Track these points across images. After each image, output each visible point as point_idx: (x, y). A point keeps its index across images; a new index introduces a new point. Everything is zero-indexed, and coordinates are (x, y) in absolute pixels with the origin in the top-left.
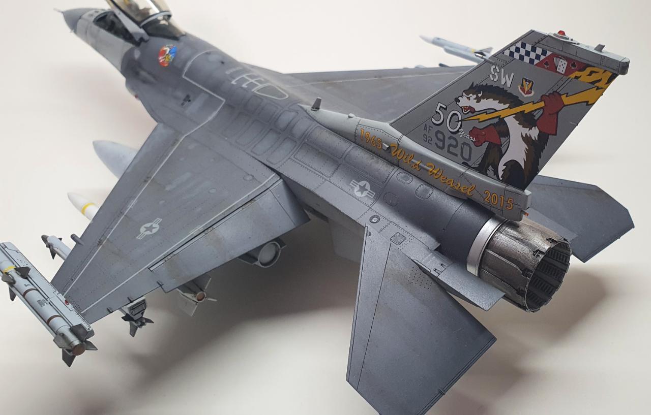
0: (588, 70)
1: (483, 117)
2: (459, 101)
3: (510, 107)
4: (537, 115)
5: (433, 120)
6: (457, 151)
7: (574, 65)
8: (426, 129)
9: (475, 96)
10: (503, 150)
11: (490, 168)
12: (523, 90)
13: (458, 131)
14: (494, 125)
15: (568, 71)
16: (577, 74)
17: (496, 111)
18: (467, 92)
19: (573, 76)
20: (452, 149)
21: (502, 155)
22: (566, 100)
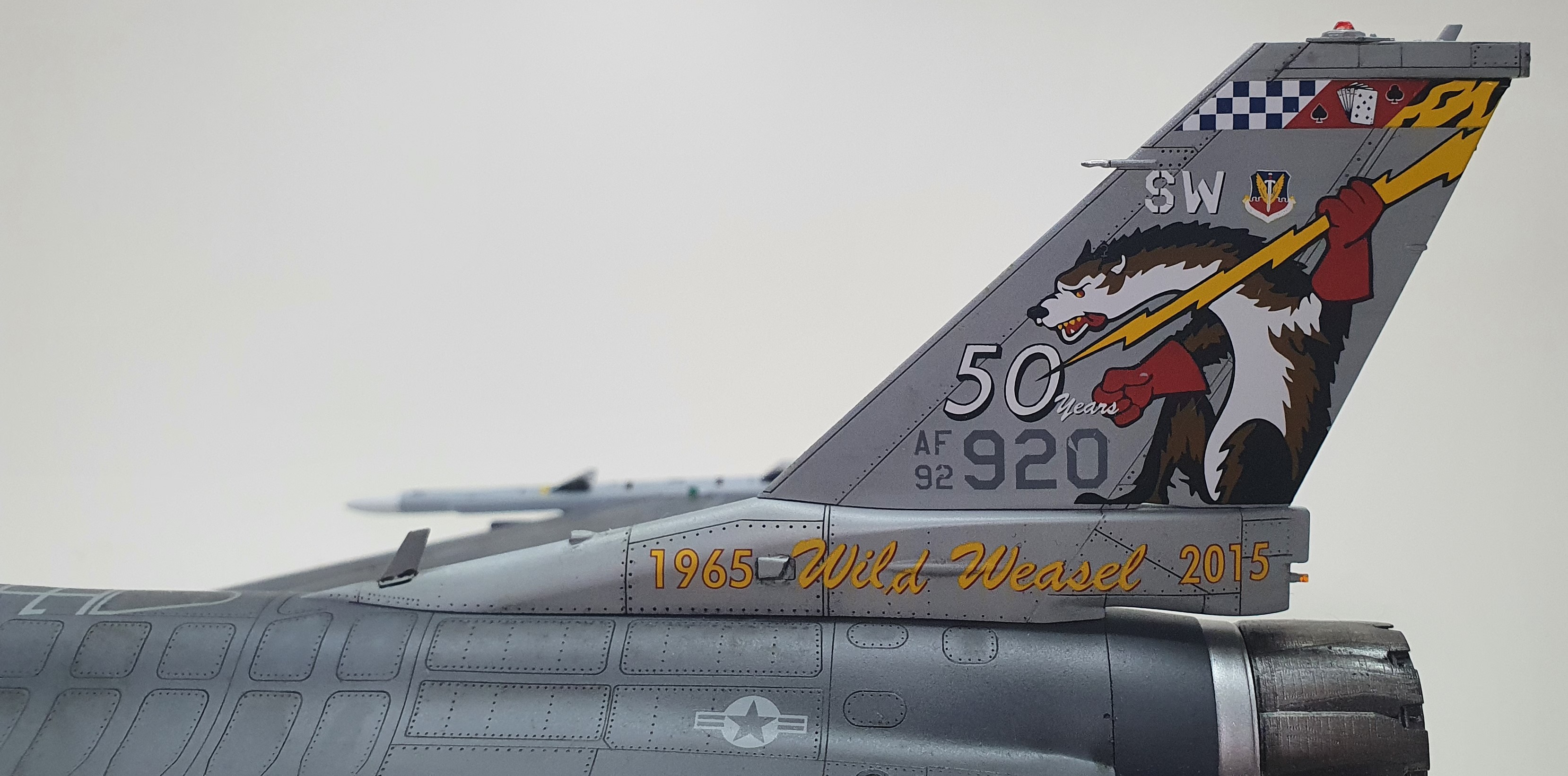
0: (1436, 93)
1: (1132, 332)
2: (1045, 312)
3: (1223, 269)
4: (1310, 261)
5: (951, 408)
6: (1056, 468)
7: (1394, 94)
8: (926, 449)
9: (1102, 277)
10: (1215, 403)
11: (1178, 475)
12: (1260, 206)
13: (1052, 405)
14: (1179, 336)
15: (1383, 114)
16: (1408, 112)
17: (1180, 293)
18: (1071, 276)
19: (1397, 121)
20: (1033, 473)
21: (1212, 420)
22: (1386, 191)
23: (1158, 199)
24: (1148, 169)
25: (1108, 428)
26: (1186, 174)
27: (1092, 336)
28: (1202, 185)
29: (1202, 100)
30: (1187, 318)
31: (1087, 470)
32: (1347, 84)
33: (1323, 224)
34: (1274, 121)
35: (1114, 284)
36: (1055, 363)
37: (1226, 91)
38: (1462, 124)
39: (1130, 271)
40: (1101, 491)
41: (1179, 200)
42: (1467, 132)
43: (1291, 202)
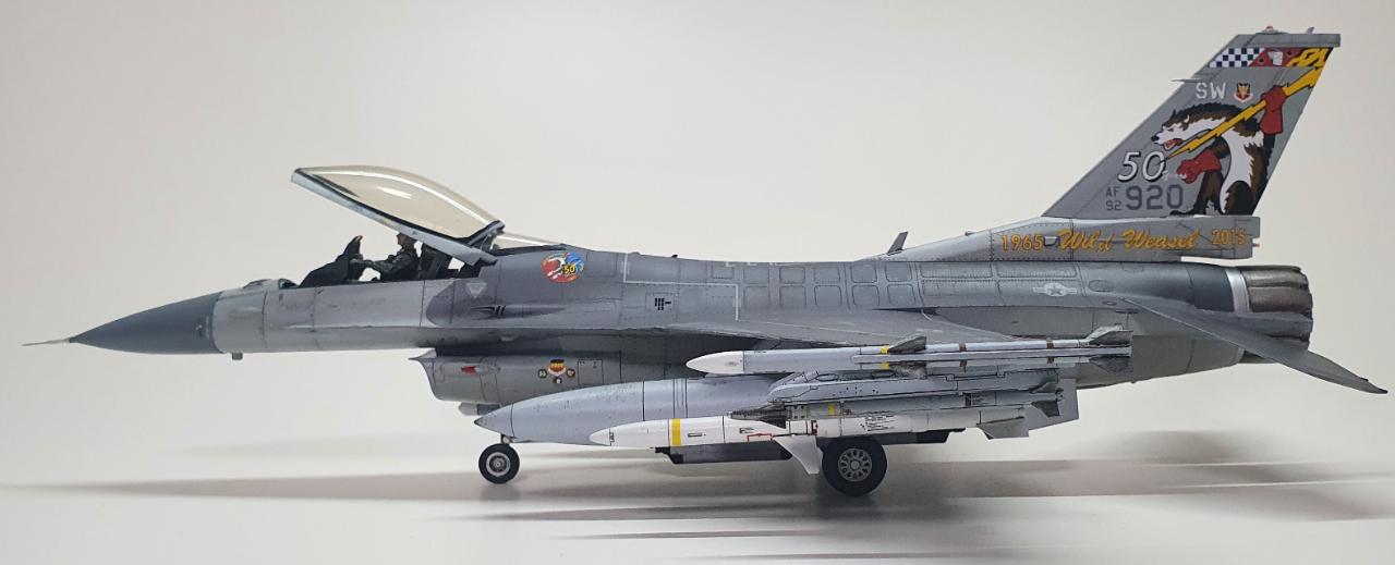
0: (1305, 53)
1: (1192, 145)
2: (1158, 138)
3: (1227, 121)
4: (1259, 117)
5: (1121, 177)
6: (1163, 200)
7: (1290, 54)
8: (1110, 194)
9: (1180, 124)
10: (1224, 173)
11: (1210, 203)
12: (1240, 96)
13: (1161, 175)
14: (1210, 147)
15: (1285, 61)
16: (1295, 60)
17: (1210, 130)
18: (1168, 124)
19: (1291, 64)
20: (1153, 202)
21: (1222, 180)
22: (1287, 91)
23: (1202, 94)
24: (1197, 82)
25: (1183, 184)
26: (1212, 84)
27: (1177, 147)
28: (1218, 88)
29: (1217, 55)
30: (1213, 140)
31: (1175, 202)
32: (1272, 50)
33: (1263, 103)
34: (1244, 64)
35: (1185, 127)
36: (1162, 159)
37: (1226, 52)
38: (1316, 65)
39: (1191, 122)
40: (1181, 210)
41: (1209, 94)
42: (1317, 68)
43: (1251, 94)
